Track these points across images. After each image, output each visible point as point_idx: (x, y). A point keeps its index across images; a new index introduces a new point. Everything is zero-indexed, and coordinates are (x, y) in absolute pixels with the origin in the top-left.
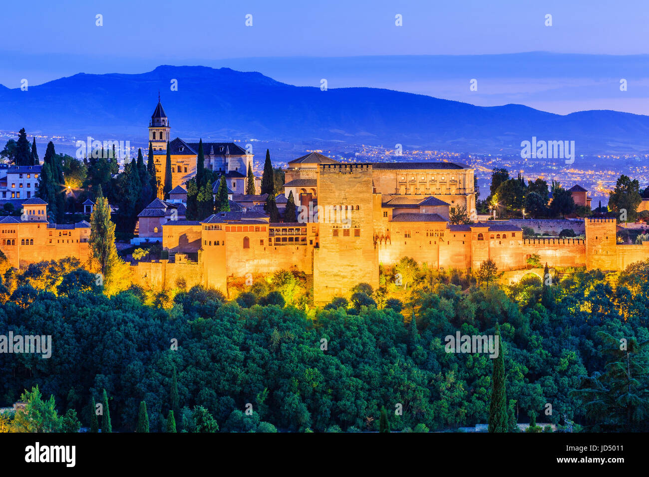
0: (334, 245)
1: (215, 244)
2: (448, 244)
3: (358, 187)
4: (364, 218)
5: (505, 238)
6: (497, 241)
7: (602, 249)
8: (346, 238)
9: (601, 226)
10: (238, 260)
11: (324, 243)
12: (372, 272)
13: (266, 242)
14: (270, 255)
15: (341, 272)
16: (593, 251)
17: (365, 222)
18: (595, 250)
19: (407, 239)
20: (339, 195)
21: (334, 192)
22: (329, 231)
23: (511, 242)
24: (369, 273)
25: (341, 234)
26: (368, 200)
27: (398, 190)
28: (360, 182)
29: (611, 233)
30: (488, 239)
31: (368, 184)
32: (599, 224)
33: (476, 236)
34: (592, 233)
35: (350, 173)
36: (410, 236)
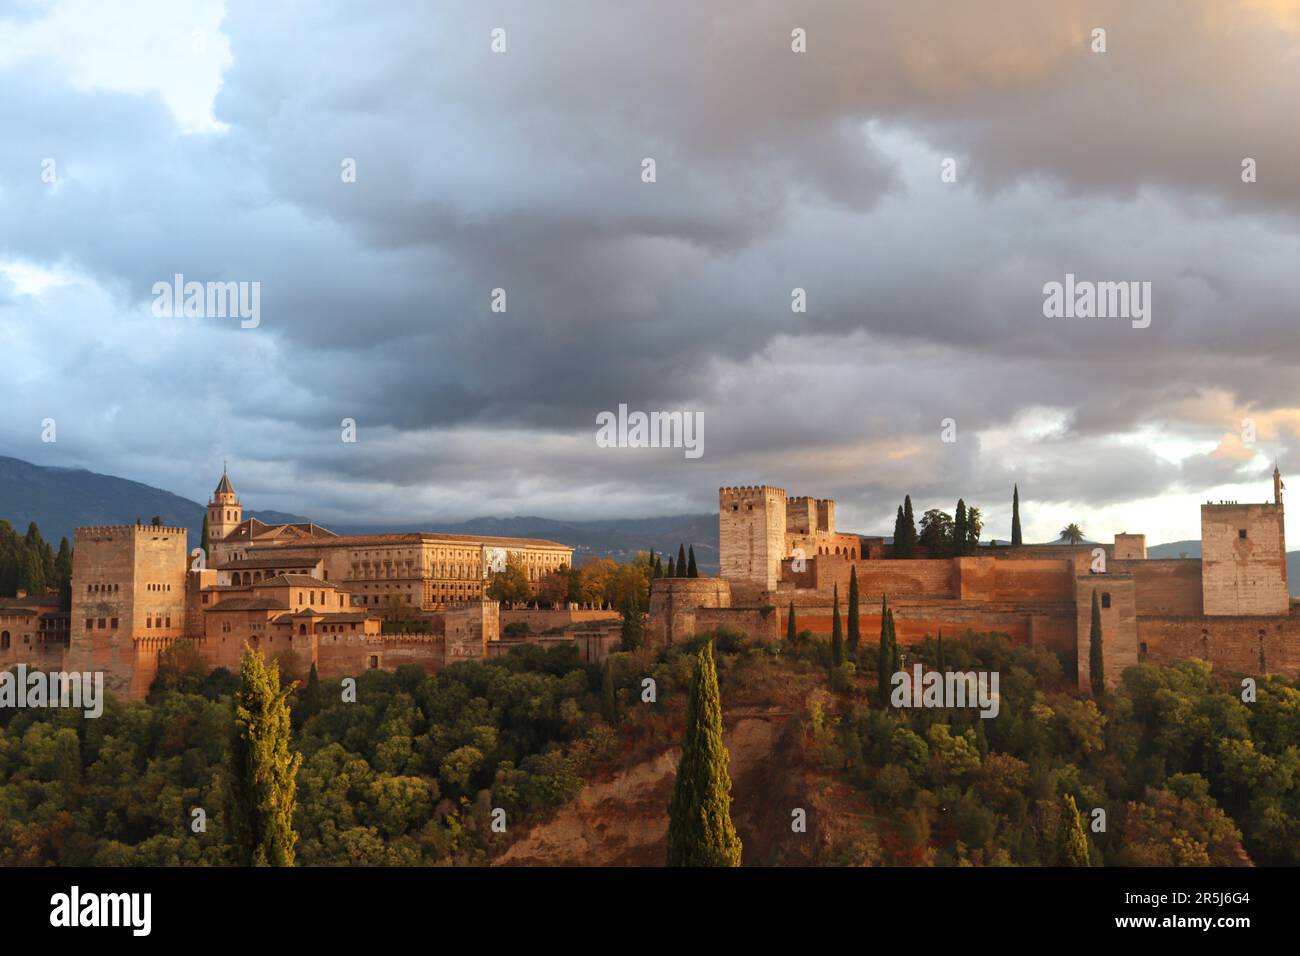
0: (86, 642)
2: (271, 640)
3: (118, 558)
4: (123, 601)
5: (343, 631)
6: (331, 636)
7: (464, 646)
8: (102, 632)
9: (463, 612)
11: (76, 638)
13: (33, 640)
14: (37, 656)
16: (452, 650)
17: (123, 608)
18: (454, 648)
19: (225, 635)
20: (95, 571)
21: (90, 567)
22: (82, 622)
23: (349, 638)
25: (95, 626)
26: (129, 577)
27: (350, 573)
28: (120, 552)
29: (476, 622)
30: (315, 633)
31: (130, 553)
32: (461, 609)
33: (297, 628)
34: (451, 623)
35: (110, 540)
36: (229, 630)
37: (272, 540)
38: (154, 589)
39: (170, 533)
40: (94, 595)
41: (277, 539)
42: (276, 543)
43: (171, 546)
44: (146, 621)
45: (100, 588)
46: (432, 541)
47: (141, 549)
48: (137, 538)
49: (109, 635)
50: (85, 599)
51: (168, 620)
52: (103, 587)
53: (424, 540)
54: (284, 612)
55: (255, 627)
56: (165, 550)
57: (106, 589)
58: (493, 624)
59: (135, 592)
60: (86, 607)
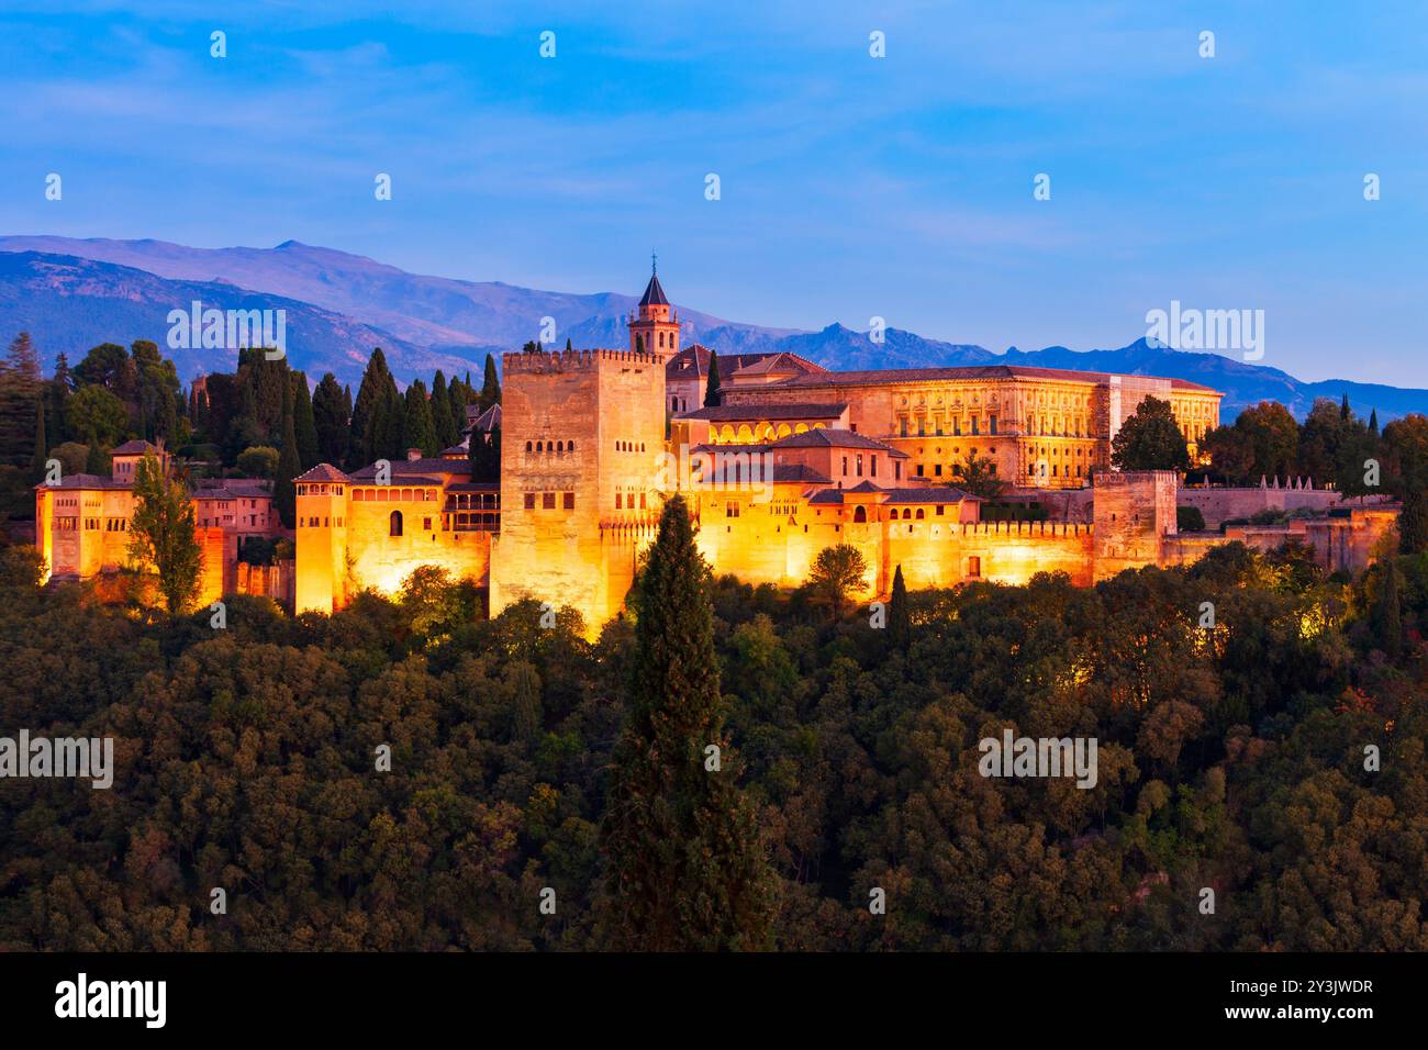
0: (526, 529)
1: (311, 524)
2: (806, 531)
3: (572, 401)
4: (582, 468)
5: (923, 517)
6: (903, 525)
7: (1125, 543)
8: (549, 513)
9: (1123, 489)
10: (377, 560)
11: (509, 522)
12: (596, 587)
13: (437, 524)
14: (444, 550)
15: (540, 586)
16: (1106, 548)
17: (583, 478)
18: (1110, 547)
19: (732, 521)
20: (537, 420)
21: (528, 414)
22: (518, 498)
23: (935, 528)
24: (591, 590)
25: (539, 503)
26: (591, 430)
27: (893, 427)
28: (575, 391)
29: (1146, 505)
30: (879, 520)
31: (590, 394)
32: (1120, 485)
33: (851, 513)
34: (1104, 506)
35: (559, 373)
36: (737, 515)
37: (764, 375)
38: (624, 449)
39: (644, 362)
40: (536, 458)
41: (772, 373)
42: (769, 380)
43: (645, 382)
44: (614, 500)
45: (545, 446)
46: (1028, 379)
47: (607, 388)
48: (602, 369)
49: (561, 518)
50: (522, 463)
51: (643, 497)
52: (550, 444)
53: (1019, 378)
54: (824, 487)
55: (778, 511)
56: (637, 389)
57: (555, 447)
58: (1169, 508)
59: (600, 452)
60: (526, 476)
